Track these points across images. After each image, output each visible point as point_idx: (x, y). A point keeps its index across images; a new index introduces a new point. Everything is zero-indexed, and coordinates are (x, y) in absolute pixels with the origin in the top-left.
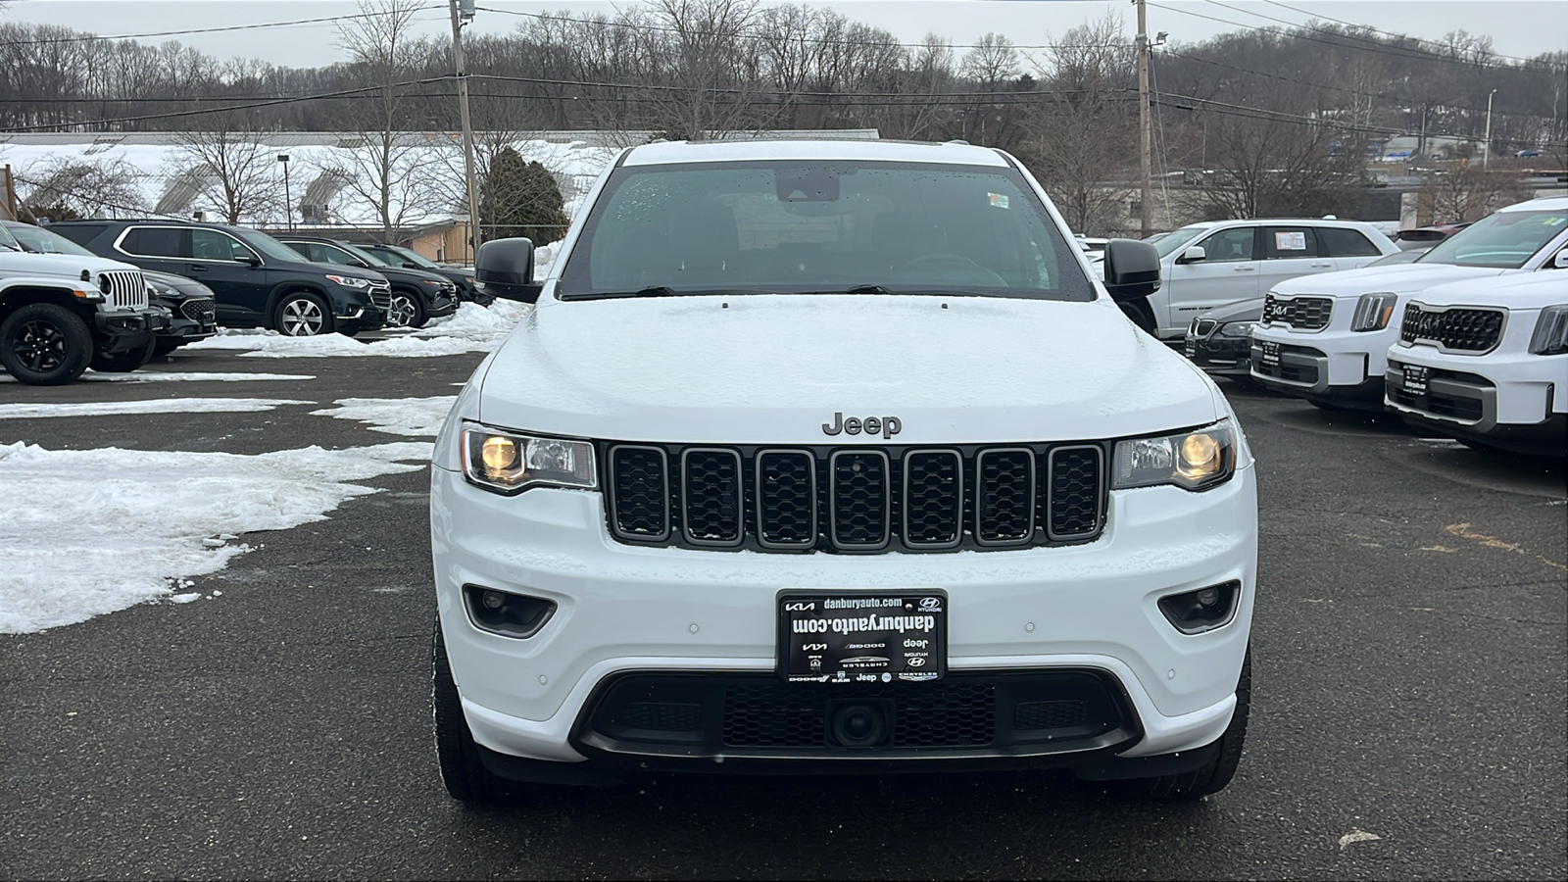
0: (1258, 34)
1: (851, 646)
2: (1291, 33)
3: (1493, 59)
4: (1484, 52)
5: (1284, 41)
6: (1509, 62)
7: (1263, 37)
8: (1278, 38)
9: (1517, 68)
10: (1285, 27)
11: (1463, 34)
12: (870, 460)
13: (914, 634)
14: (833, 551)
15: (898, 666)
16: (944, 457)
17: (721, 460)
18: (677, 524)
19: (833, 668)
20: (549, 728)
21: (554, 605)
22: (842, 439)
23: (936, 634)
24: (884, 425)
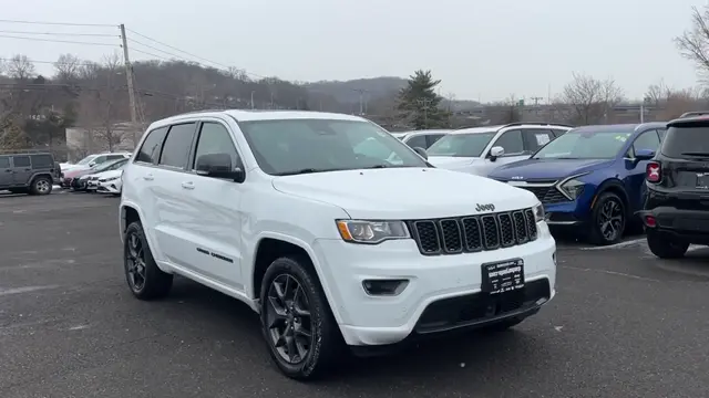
1: (504, 279)
5: (161, 66)
6: (253, 80)
8: (159, 65)
9: (255, 82)
12: (489, 219)
13: (517, 273)
14: (487, 250)
15: (514, 284)
16: (505, 216)
17: (450, 224)
18: (442, 247)
19: (499, 288)
20: (406, 328)
21: (407, 281)
22: (482, 212)
23: (522, 272)
24: (491, 207)
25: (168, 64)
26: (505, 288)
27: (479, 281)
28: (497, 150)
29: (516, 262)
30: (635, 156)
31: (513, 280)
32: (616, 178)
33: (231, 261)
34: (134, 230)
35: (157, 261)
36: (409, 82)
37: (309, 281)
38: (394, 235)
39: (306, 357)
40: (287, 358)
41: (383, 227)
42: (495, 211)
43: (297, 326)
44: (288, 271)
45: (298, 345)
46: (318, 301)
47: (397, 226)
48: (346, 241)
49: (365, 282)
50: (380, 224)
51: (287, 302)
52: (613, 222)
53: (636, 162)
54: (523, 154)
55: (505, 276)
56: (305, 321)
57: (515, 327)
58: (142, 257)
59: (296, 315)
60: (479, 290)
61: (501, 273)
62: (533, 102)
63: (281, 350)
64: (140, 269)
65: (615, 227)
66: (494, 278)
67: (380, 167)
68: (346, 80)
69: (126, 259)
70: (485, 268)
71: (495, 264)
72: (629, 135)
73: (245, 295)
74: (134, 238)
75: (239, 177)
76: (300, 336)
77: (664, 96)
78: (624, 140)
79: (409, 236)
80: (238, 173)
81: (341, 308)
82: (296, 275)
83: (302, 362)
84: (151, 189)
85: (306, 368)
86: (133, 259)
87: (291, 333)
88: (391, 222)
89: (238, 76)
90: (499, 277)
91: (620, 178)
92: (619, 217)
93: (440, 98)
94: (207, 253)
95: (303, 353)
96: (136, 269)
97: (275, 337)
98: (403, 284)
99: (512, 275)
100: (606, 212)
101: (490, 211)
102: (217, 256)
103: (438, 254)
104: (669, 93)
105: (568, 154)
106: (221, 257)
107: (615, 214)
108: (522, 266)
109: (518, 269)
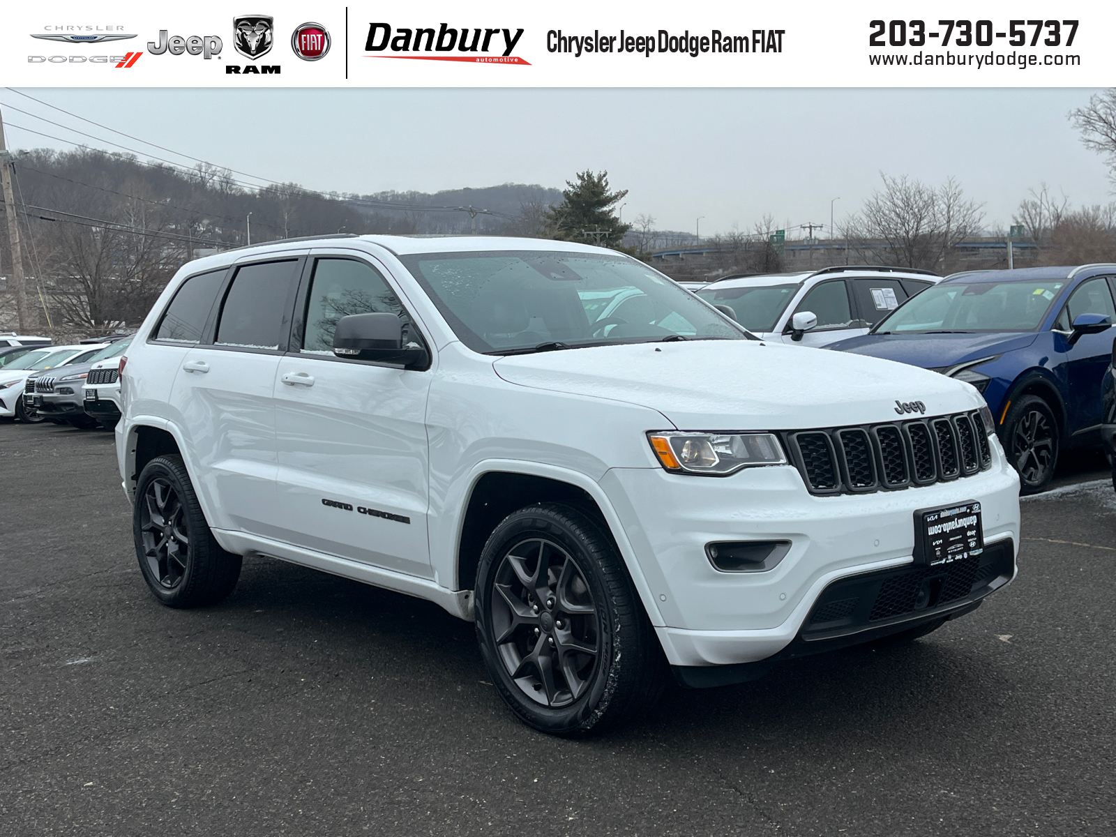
0: (34, 155)
1: (951, 539)
2: (64, 155)
3: (235, 187)
4: (227, 181)
5: (58, 162)
6: (247, 190)
7: (39, 158)
8: (53, 159)
9: (254, 196)
10: (58, 150)
11: (209, 165)
12: (918, 428)
13: (970, 527)
14: (917, 485)
15: (967, 548)
16: (942, 423)
17: (854, 436)
18: (844, 480)
19: (944, 554)
20: (784, 631)
21: (786, 543)
22: (906, 416)
23: (978, 527)
24: (918, 406)
25: (72, 158)
26: (954, 554)
27: (911, 543)
28: (804, 318)
29: (969, 508)
30: (1072, 326)
31: (965, 540)
32: (1040, 369)
33: (406, 520)
34: (160, 473)
35: (216, 532)
36: (566, 194)
37: (591, 548)
38: (754, 459)
39: (584, 694)
40: (541, 698)
41: (729, 444)
42: (927, 414)
43: (561, 635)
44: (545, 532)
45: (567, 671)
46: (612, 585)
47: (759, 440)
48: (669, 471)
49: (710, 546)
50: (726, 438)
51: (539, 591)
52: (1038, 450)
53: (1075, 338)
54: (851, 327)
55: (954, 532)
56: (579, 626)
57: (925, 639)
58: (179, 523)
59: (559, 613)
60: (910, 559)
61: (948, 527)
62: (805, 234)
63: (524, 684)
64: (172, 548)
65: (1042, 460)
66: (936, 537)
67: (675, 339)
68: (432, 191)
69: (138, 532)
70: (921, 520)
71: (937, 511)
72: (1058, 287)
73: (435, 586)
74: (158, 489)
75: (419, 360)
76: (572, 654)
77: (1049, 223)
78: (1049, 296)
79: (784, 460)
80: (414, 352)
81: (662, 598)
82: (561, 538)
83: (575, 702)
84: (205, 391)
85: (587, 712)
86: (156, 531)
87: (550, 649)
88: (747, 435)
89: (215, 182)
90: (943, 535)
91: (1048, 366)
92: (1048, 441)
93: (626, 228)
94: (348, 507)
95: (576, 687)
96: (164, 549)
97: (511, 661)
98: (779, 548)
99: (962, 531)
100: (1025, 430)
101: (918, 415)
102: (372, 512)
103: (838, 494)
104: (1058, 217)
105: (937, 325)
106: (382, 515)
107: (1040, 435)
108: (978, 515)
109: (972, 520)
